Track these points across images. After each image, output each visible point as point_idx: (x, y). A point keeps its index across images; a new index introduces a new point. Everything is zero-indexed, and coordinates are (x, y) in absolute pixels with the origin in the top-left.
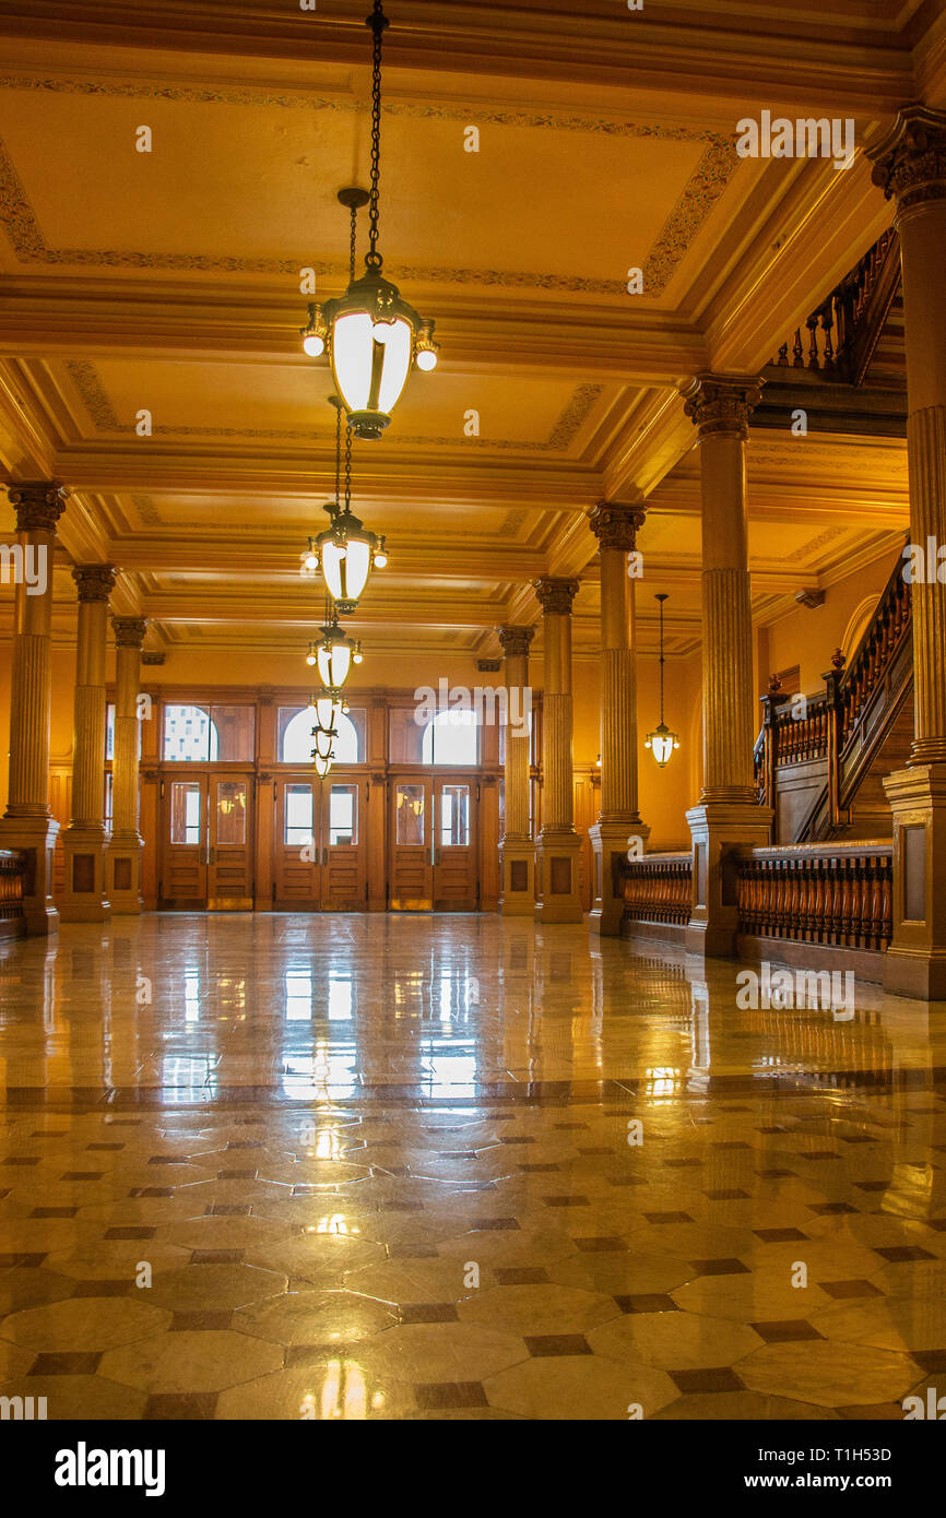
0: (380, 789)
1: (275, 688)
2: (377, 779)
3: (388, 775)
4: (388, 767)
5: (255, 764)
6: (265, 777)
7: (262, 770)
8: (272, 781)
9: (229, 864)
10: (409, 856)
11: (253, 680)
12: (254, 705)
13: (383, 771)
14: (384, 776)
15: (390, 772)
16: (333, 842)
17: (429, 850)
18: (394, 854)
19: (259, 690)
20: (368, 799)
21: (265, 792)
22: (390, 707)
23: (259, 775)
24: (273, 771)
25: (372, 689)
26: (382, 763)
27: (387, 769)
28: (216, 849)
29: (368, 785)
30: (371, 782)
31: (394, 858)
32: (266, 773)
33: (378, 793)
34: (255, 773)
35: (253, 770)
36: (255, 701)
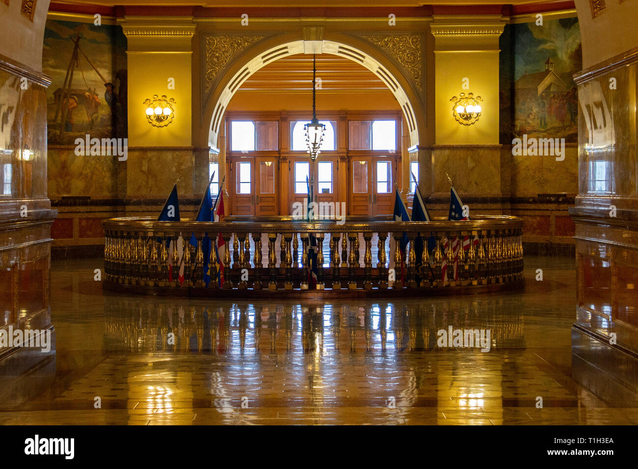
0: (344, 164)
1: (288, 112)
2: (343, 159)
3: (348, 156)
4: (348, 151)
5: (279, 152)
6: (285, 159)
7: (282, 155)
8: (288, 161)
9: (266, 204)
10: (360, 199)
11: (278, 108)
12: (278, 121)
13: (345, 155)
14: (346, 157)
15: (349, 155)
16: (320, 191)
17: (370, 196)
18: (352, 198)
19: (280, 113)
20: (338, 169)
21: (285, 166)
22: (348, 120)
23: (281, 158)
24: (288, 155)
25: (339, 111)
26: (345, 150)
27: (348, 153)
28: (260, 196)
29: (338, 162)
30: (339, 160)
31: (352, 200)
32: (285, 157)
33: (343, 166)
34: (279, 157)
35: (278, 155)
36: (279, 119)
